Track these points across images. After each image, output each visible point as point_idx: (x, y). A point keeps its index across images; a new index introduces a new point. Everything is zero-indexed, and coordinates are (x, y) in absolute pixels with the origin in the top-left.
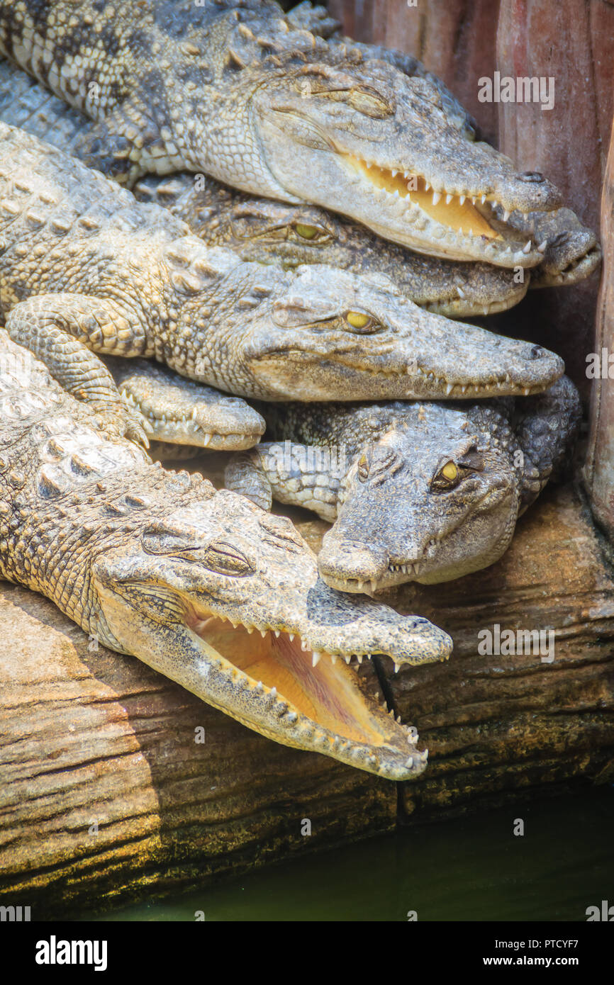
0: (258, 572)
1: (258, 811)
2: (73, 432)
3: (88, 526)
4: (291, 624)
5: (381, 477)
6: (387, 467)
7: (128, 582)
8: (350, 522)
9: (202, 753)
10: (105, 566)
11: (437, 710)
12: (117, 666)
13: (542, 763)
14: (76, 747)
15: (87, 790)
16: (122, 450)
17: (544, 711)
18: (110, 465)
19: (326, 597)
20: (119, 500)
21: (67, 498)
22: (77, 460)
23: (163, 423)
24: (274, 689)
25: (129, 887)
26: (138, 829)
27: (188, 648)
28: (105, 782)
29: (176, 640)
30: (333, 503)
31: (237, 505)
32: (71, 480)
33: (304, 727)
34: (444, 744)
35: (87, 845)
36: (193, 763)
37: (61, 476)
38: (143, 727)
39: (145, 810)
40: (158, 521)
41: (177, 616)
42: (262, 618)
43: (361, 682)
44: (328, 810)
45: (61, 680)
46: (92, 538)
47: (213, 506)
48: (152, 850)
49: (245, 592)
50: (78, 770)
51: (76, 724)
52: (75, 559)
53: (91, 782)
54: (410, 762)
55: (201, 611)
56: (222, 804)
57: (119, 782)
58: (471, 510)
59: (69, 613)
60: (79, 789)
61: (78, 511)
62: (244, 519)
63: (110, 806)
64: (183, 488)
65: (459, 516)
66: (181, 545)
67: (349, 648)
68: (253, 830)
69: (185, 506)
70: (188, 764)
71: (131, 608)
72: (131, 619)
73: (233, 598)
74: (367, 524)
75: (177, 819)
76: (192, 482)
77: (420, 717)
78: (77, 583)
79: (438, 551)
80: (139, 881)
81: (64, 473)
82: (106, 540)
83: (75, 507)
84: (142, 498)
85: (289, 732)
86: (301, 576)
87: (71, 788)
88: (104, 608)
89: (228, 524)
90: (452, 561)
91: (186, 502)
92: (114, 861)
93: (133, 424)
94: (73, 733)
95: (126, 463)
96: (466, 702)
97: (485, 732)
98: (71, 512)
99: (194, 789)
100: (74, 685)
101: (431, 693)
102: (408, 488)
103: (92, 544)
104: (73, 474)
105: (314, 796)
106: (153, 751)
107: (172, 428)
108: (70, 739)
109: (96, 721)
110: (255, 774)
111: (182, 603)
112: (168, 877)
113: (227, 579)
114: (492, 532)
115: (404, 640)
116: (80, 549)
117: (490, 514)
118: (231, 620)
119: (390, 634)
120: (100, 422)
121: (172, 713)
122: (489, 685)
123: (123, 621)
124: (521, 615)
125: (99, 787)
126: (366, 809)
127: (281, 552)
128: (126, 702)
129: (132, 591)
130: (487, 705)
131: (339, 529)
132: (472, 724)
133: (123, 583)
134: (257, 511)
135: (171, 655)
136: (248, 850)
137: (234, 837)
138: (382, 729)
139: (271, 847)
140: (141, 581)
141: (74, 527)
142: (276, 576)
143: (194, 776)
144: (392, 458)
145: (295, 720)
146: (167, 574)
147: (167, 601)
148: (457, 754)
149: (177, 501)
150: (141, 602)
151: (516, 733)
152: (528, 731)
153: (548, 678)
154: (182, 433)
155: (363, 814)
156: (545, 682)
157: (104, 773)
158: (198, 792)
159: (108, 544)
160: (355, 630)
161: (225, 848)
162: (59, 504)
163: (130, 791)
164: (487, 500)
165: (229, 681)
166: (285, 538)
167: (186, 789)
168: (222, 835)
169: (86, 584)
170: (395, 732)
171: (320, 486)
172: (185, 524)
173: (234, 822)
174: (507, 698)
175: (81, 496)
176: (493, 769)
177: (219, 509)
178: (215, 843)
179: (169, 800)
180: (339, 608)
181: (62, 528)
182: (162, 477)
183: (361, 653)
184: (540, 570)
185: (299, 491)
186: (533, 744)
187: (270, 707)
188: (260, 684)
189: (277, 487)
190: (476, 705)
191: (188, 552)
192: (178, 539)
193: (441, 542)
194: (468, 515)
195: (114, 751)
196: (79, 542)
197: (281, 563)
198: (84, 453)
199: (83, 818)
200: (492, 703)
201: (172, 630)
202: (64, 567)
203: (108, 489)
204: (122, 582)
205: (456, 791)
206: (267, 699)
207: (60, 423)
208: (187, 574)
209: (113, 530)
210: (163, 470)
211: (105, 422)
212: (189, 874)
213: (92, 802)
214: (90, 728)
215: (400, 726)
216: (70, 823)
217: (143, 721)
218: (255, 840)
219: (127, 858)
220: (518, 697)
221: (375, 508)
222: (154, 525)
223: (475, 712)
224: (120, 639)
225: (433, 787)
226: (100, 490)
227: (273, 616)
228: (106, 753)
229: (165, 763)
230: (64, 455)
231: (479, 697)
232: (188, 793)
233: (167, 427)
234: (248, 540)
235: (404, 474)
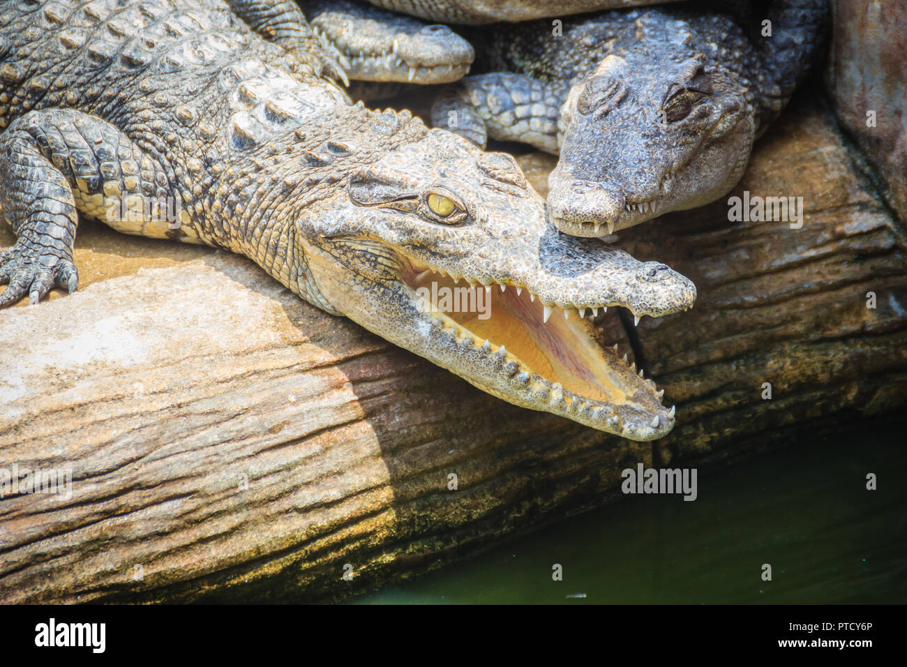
0: (478, 221)
1: (503, 472)
2: (264, 75)
3: (289, 180)
4: (517, 277)
5: (605, 108)
6: (610, 96)
7: (337, 237)
8: (576, 158)
9: (436, 415)
10: (311, 220)
11: (688, 347)
12: (335, 327)
13: (806, 397)
14: (298, 418)
15: (314, 464)
16: (320, 92)
17: (803, 339)
18: (308, 110)
19: (554, 245)
20: (321, 147)
21: (263, 149)
22: (272, 106)
23: (361, 60)
24: (503, 347)
25: (369, 567)
26: (374, 503)
27: (407, 306)
28: (334, 454)
29: (392, 298)
30: (553, 134)
31: (452, 146)
32: (266, 129)
33: (538, 387)
34: (698, 384)
35: (319, 525)
36: (427, 426)
37: (255, 126)
38: (369, 391)
39: (379, 482)
40: (366, 169)
41: (392, 273)
42: (485, 271)
43: (597, 334)
44: (578, 467)
45: (275, 347)
46: (294, 192)
47: (425, 147)
48: (390, 525)
49: (466, 243)
50: (303, 444)
51: (296, 394)
52: (276, 217)
53: (318, 455)
54: (656, 421)
55: (418, 265)
56: (463, 468)
57: (348, 453)
58: (704, 138)
59: (276, 276)
60: (305, 464)
61: (276, 162)
62: (459, 161)
63: (341, 480)
64: (390, 129)
65: (692, 145)
66: (392, 195)
67: (583, 301)
68: (498, 495)
69: (394, 149)
70: (422, 427)
71: (341, 265)
72: (342, 277)
73: (452, 251)
74: (595, 161)
75: (414, 489)
76: (399, 121)
77: (669, 356)
78: (280, 243)
79: (673, 186)
80: (379, 560)
81: (258, 121)
82: (309, 193)
83: (272, 158)
84: (345, 143)
85: (521, 394)
86: (526, 222)
87: (297, 464)
88: (312, 266)
89: (443, 168)
90: (688, 196)
91: (395, 145)
92: (350, 540)
93: (329, 61)
94: (294, 404)
95: (325, 106)
96: (718, 336)
97: (742, 368)
98: (268, 163)
99: (431, 455)
100: (290, 351)
101: (679, 329)
102: (636, 118)
103: (294, 199)
104: (268, 123)
105: (561, 452)
106: (383, 417)
107: (371, 65)
108: (292, 410)
109: (319, 389)
110: (495, 433)
111: (397, 259)
112: (411, 553)
113: (444, 230)
114: (726, 162)
115: (643, 290)
116: (282, 205)
117: (723, 142)
118: (452, 275)
119: (627, 284)
120: (292, 63)
121: (399, 374)
122: (741, 316)
123: (333, 280)
124: (770, 237)
125: (327, 460)
126: (620, 462)
127: (503, 196)
128: (349, 365)
129: (341, 247)
130: (742, 338)
131: (564, 168)
132: (727, 360)
133: (331, 238)
134: (474, 152)
135: (388, 315)
136: (494, 516)
137: (478, 504)
138: (623, 385)
139: (519, 512)
140: (350, 235)
141: (274, 182)
142: (499, 224)
143: (429, 440)
144: (614, 86)
145: (527, 381)
146: (378, 227)
147: (380, 256)
148: (713, 394)
149: (384, 144)
150: (352, 259)
151: (776, 366)
152: (788, 363)
153: (806, 303)
154: (384, 69)
155: (616, 468)
156: (802, 307)
157: (331, 444)
158: (435, 458)
159: (313, 197)
160: (589, 281)
161: (469, 516)
162: (255, 156)
163: (362, 462)
164: (720, 126)
165: (453, 341)
166: (506, 181)
167: (422, 455)
168: (465, 502)
169: (290, 242)
170: (638, 387)
171: (536, 117)
172: (396, 171)
173: (477, 488)
174: (763, 328)
175: (278, 146)
176: (754, 408)
177: (431, 151)
178: (459, 512)
179: (404, 469)
180: (569, 256)
181: (260, 184)
182: (365, 119)
183: (597, 306)
184: (787, 185)
185: (514, 124)
186: (795, 377)
187: (500, 368)
188: (487, 343)
189: (490, 123)
190: (730, 339)
191: (400, 202)
192: (389, 188)
193: (676, 176)
194: (701, 144)
195: (340, 420)
196: (281, 197)
197: (503, 209)
198: (278, 98)
199: (313, 495)
200: (747, 335)
201: (388, 288)
202: (265, 227)
203: (308, 137)
204: (329, 238)
205: (715, 434)
206: (495, 359)
207: (249, 66)
208: (401, 227)
209: (317, 182)
210: (368, 110)
211: (297, 63)
212: (433, 548)
213: (321, 477)
214: (312, 397)
215: (643, 381)
216: (299, 501)
217: (369, 385)
218: (501, 505)
219: (365, 535)
220: (774, 326)
221: (601, 142)
222: (362, 174)
223: (728, 347)
224: (331, 300)
225: (690, 432)
226: (299, 138)
227: (498, 268)
228: (331, 422)
229: (396, 429)
230: (257, 102)
231: (732, 329)
232: (425, 460)
233: (366, 63)
234: (466, 184)
235: (629, 102)
